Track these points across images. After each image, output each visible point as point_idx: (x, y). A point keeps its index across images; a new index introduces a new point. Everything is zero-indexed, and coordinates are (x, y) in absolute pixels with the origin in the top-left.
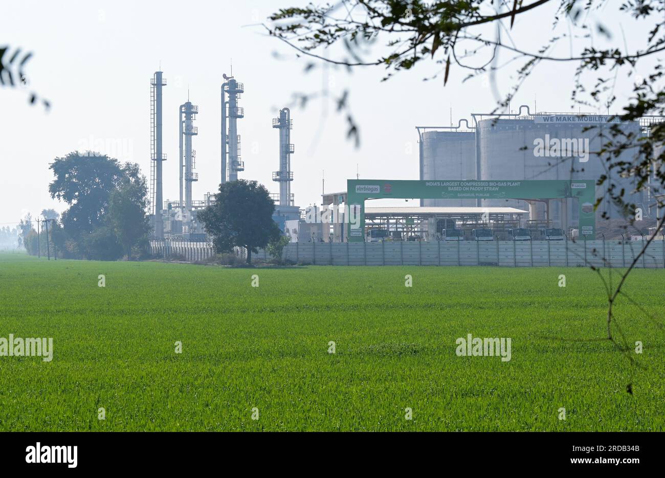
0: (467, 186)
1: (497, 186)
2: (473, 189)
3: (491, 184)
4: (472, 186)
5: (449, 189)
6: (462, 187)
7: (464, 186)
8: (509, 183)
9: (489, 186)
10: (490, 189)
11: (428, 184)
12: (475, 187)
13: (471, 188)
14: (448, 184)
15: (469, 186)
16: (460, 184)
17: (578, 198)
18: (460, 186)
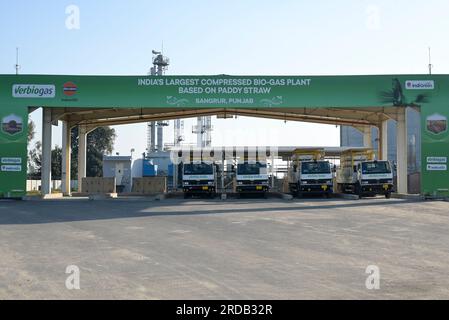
0: (213, 86)
1: (267, 86)
2: (224, 90)
3: (256, 82)
4: (222, 85)
5: (181, 90)
6: (204, 87)
7: (207, 86)
8: (289, 81)
9: (252, 85)
10: (256, 90)
11: (141, 82)
12: (227, 86)
13: (220, 89)
14: (178, 82)
15: (217, 87)
16: (199, 82)
17: (419, 106)
18: (199, 85)
